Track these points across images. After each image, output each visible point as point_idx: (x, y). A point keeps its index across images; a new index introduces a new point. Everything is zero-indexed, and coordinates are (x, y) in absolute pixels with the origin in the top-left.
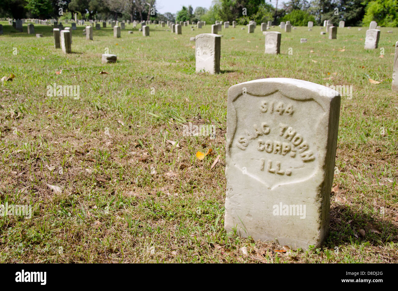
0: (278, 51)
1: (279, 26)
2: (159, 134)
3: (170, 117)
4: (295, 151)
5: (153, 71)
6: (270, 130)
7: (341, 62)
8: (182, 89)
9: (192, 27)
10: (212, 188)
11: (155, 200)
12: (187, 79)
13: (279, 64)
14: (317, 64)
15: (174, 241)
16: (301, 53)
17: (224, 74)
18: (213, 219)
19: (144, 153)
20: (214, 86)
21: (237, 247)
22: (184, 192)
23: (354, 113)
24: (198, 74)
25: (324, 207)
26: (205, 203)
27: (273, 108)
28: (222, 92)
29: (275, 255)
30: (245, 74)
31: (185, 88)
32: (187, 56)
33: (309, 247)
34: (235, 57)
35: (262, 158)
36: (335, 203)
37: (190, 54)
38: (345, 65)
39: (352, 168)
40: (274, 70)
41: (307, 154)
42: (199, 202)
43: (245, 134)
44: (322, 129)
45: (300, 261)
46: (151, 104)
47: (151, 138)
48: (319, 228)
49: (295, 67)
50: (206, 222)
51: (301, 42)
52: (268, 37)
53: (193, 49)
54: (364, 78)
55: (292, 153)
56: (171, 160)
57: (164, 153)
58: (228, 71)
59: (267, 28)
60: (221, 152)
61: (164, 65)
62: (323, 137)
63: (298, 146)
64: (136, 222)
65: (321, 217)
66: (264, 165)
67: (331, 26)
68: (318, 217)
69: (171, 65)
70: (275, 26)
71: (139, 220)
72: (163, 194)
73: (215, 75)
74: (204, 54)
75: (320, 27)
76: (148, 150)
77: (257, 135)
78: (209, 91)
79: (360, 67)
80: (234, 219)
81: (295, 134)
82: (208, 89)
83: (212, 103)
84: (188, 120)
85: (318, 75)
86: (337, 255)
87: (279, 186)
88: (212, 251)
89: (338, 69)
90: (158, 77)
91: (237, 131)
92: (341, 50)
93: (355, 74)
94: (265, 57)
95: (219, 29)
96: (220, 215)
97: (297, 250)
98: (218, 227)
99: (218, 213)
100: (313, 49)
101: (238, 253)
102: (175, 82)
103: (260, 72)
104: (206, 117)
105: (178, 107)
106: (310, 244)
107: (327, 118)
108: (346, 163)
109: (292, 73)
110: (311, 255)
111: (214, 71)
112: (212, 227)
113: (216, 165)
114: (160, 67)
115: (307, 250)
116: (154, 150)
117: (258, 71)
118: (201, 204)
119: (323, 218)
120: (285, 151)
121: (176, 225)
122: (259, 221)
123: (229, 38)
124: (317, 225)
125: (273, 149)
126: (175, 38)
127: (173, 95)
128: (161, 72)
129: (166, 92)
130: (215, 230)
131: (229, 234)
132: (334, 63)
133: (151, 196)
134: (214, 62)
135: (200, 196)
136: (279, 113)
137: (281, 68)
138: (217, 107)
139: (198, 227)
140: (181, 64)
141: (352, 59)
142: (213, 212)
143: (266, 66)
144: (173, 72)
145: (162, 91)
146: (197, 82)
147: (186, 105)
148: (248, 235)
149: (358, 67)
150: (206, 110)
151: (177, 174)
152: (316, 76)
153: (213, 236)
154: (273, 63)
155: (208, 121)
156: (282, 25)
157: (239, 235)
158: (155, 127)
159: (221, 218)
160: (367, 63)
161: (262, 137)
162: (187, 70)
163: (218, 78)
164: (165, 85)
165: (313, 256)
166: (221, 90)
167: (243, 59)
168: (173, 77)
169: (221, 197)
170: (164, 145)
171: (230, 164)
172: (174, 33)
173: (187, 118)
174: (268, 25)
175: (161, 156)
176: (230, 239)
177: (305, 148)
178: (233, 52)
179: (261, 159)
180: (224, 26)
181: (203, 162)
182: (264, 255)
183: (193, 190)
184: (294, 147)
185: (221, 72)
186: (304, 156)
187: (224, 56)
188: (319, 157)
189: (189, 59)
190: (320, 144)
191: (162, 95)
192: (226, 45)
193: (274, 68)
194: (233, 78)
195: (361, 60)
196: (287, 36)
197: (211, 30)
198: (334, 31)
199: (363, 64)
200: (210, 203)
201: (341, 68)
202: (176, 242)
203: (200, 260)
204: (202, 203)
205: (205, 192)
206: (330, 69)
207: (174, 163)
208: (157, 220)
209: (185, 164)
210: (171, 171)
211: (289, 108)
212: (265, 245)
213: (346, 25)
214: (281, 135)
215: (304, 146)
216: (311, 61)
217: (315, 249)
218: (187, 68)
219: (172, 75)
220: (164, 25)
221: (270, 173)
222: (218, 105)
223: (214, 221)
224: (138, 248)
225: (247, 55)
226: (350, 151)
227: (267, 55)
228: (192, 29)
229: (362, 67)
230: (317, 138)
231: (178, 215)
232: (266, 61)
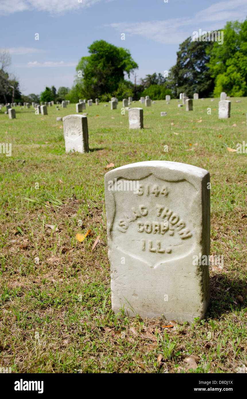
0: (142, 126)
1: (140, 101)
2: (37, 218)
3: (46, 200)
4: (173, 230)
5: (24, 154)
6: (147, 212)
7: (201, 133)
8: (55, 171)
9: (57, 107)
10: (96, 270)
11: (40, 288)
12: (58, 160)
13: (145, 139)
14: (179, 136)
15: (65, 329)
16: (163, 126)
17: (93, 152)
18: (100, 301)
19: (24, 240)
20: (85, 165)
21: (127, 327)
22: (68, 277)
23: (218, 181)
24: (68, 154)
25: (205, 280)
26: (91, 286)
27: (149, 191)
28: (94, 170)
29: (164, 331)
30: (113, 151)
31: (57, 169)
32: (56, 137)
33: (195, 320)
34: (102, 135)
35: (143, 239)
36: (212, 272)
37: (58, 134)
38: (204, 135)
39: (223, 235)
40: (140, 145)
41: (185, 231)
42: (84, 286)
43: (124, 217)
44: (196, 207)
45: (188, 334)
46: (25, 188)
47: (30, 223)
48: (202, 301)
49: (160, 140)
50: (94, 305)
51: (162, 115)
52: (131, 113)
53: (61, 129)
54: (222, 147)
55: (170, 232)
56: (52, 245)
57: (44, 238)
58: (97, 149)
59: (129, 104)
60: (99, 232)
61: (34, 147)
62: (197, 214)
63: (176, 225)
64: (24, 314)
65: (202, 290)
66: (145, 245)
67: (187, 99)
68: (200, 290)
69: (41, 147)
70: (135, 101)
71: (27, 312)
72: (48, 281)
73: (85, 154)
74: (72, 134)
75: (177, 100)
76: (28, 237)
77: (136, 217)
78: (81, 170)
79: (218, 136)
80: (121, 300)
81: (171, 214)
82: (80, 169)
83: (85, 182)
84: (64, 202)
85: (181, 147)
86: (221, 325)
87: (161, 264)
88: (102, 335)
89: (198, 140)
90: (30, 160)
91: (116, 215)
92: (199, 120)
93: (215, 144)
94: (130, 133)
95: (83, 108)
96: (107, 297)
97: (184, 323)
98: (106, 309)
99: (104, 295)
100: (173, 121)
101: (128, 333)
102: (47, 164)
103: (128, 148)
104: (81, 198)
105: (53, 189)
106: (195, 317)
107: (200, 196)
108: (217, 231)
109: (158, 147)
110: (197, 327)
111: (84, 150)
112: (100, 309)
113: (97, 246)
114: (30, 150)
115: (193, 323)
116: (34, 235)
117: (125, 147)
118: (87, 288)
119: (204, 290)
120: (164, 231)
121: (64, 312)
122: (145, 300)
123: (94, 115)
124: (200, 298)
125: (152, 229)
126: (42, 119)
127: (47, 177)
128: (32, 154)
129: (39, 175)
130: (103, 313)
131: (118, 315)
132: (194, 134)
133: (36, 284)
134: (83, 142)
135: (85, 279)
136: (155, 195)
137: (146, 142)
138: (91, 186)
139: (87, 312)
140: (50, 146)
141: (209, 129)
142: (100, 295)
143: (132, 141)
144: (44, 154)
145: (36, 174)
146: (69, 163)
147: (60, 187)
148: (135, 314)
149: (215, 136)
150: (81, 190)
151: (60, 258)
152: (180, 148)
153: (102, 319)
154: (138, 138)
155: (84, 201)
156: (142, 100)
157: (127, 315)
158: (32, 212)
159: (108, 299)
160: (223, 132)
161: (141, 219)
162: (57, 150)
163: (88, 157)
164: (37, 168)
165: (198, 328)
166: (92, 169)
167: (110, 136)
168: (44, 159)
169: (106, 279)
170: (43, 230)
171: (112, 247)
172: (40, 114)
173: (63, 200)
174: (129, 101)
175: (42, 241)
176: (119, 320)
177: (182, 226)
178: (100, 129)
179: (141, 240)
180: (88, 104)
181: (84, 244)
182: (153, 333)
183: (78, 273)
184: (172, 226)
185: (90, 151)
186: (182, 234)
187: (91, 134)
188: (196, 233)
189: (58, 140)
190: (196, 221)
191: (36, 178)
192: (92, 123)
193: (140, 143)
194: (102, 155)
195: (218, 130)
196: (148, 110)
197: (76, 109)
198: (190, 103)
199: (219, 133)
200: (96, 286)
201: (201, 138)
202: (66, 330)
203: (93, 346)
204: (88, 286)
205: (89, 274)
206: (191, 140)
207: (56, 248)
208: (45, 309)
209: (67, 247)
210: (53, 256)
211: (164, 190)
212: (153, 322)
213: (200, 97)
214: (159, 215)
215: (181, 224)
216: (173, 133)
217: (200, 320)
218: (57, 149)
219: (43, 157)
220: (29, 106)
221: (151, 253)
222: (91, 184)
223: (101, 303)
224: (29, 341)
225: (113, 132)
226: (219, 219)
227: (132, 130)
228: (57, 109)
229: (219, 136)
230: (192, 216)
231: (66, 301)
232: (132, 136)
